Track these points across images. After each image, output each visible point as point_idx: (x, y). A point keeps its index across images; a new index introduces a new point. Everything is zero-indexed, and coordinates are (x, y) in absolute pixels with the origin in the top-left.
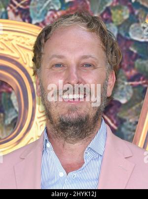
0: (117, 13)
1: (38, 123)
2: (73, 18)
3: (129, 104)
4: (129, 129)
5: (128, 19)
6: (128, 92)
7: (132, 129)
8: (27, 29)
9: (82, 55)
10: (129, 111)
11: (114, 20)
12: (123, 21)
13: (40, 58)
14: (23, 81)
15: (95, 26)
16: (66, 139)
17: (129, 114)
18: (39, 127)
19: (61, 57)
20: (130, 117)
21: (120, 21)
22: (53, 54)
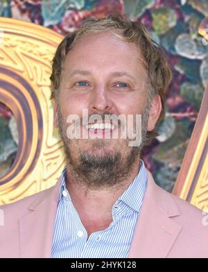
0: (161, 18)
1: (44, 161)
2: (105, 22)
3: (170, 143)
4: (168, 177)
5: (175, 27)
6: (169, 126)
7: (171, 178)
8: (36, 32)
9: (114, 71)
10: (170, 152)
11: (156, 28)
12: (167, 29)
13: (59, 74)
14: (27, 103)
15: (134, 34)
16: (89, 185)
17: (168, 157)
18: (45, 168)
19: (85, 73)
20: (169, 160)
21: (164, 29)
22: (75, 69)
